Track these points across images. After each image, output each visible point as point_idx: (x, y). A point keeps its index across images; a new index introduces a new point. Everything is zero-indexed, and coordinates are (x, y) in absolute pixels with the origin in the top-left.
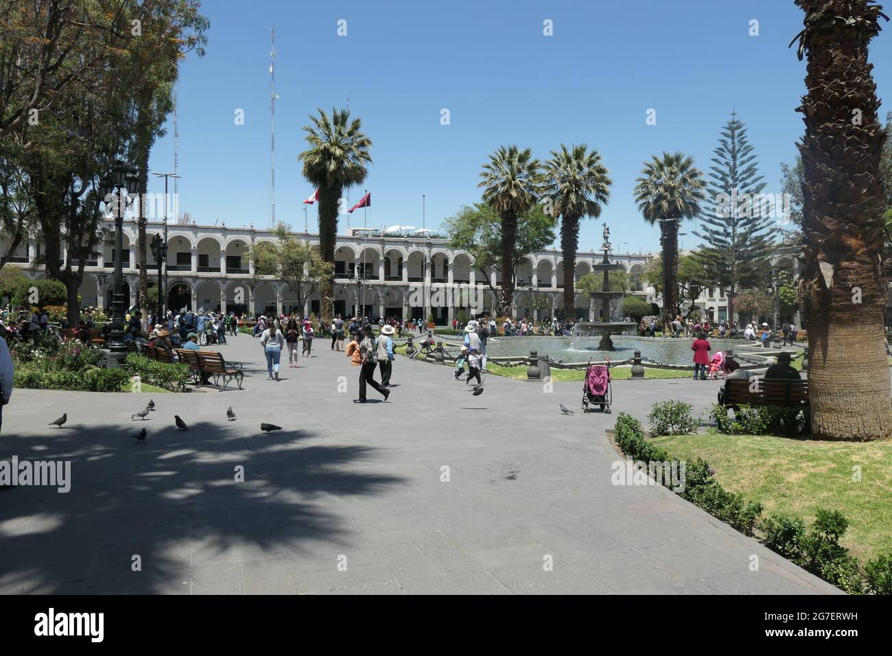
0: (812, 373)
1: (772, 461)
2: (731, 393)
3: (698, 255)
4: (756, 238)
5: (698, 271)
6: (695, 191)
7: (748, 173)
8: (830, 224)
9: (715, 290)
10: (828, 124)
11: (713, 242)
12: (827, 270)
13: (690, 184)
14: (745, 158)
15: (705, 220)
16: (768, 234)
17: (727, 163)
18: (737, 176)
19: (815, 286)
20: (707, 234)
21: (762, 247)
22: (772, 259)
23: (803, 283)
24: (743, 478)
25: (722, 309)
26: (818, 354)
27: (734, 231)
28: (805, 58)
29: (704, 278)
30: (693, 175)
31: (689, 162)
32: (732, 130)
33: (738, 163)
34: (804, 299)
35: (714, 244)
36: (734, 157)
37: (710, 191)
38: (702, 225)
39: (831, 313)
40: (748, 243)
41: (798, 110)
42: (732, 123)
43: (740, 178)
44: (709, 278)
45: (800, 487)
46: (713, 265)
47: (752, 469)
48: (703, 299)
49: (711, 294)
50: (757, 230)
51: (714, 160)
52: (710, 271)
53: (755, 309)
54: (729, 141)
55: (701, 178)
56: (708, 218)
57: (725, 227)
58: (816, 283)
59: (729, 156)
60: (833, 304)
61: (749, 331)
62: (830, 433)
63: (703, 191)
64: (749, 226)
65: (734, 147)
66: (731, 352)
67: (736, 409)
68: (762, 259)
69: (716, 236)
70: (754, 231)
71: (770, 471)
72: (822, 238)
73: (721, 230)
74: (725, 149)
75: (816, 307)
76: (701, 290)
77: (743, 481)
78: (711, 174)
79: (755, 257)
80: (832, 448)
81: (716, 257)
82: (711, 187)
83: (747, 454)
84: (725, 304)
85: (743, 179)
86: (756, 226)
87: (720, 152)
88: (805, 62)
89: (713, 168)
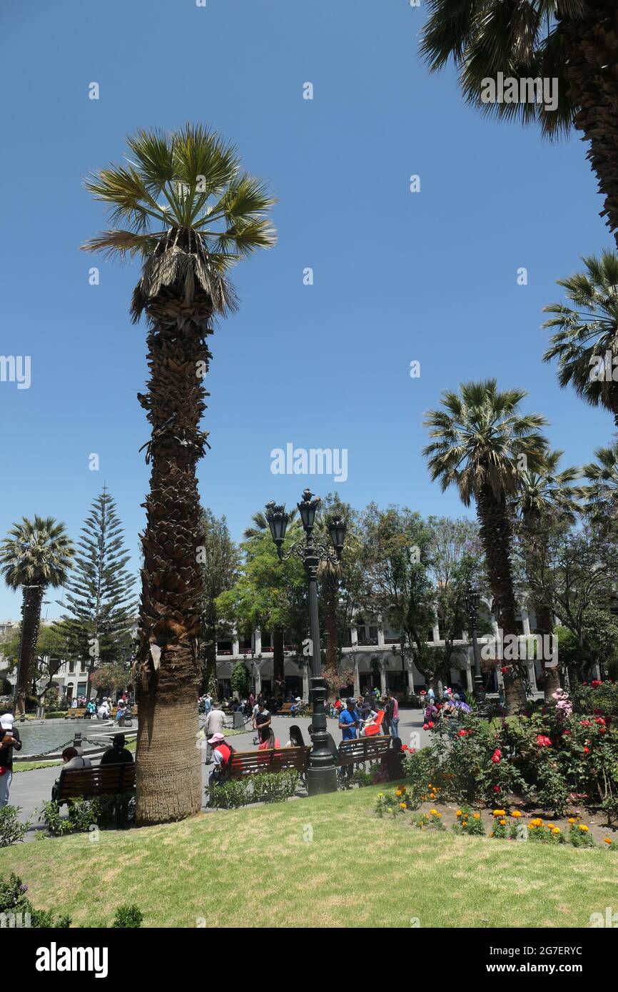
0: (140, 756)
1: (94, 860)
2: (66, 786)
3: (61, 626)
4: (118, 610)
5: (59, 643)
6: (63, 558)
7: (115, 546)
8: (161, 610)
9: (76, 664)
10: (164, 522)
11: (76, 613)
12: (156, 652)
13: (59, 551)
14: (113, 531)
15: (71, 589)
16: (129, 607)
17: (96, 534)
18: (105, 547)
19: (146, 668)
20: (72, 604)
21: (124, 619)
22: (132, 632)
23: (137, 664)
24: (59, 889)
25: (81, 685)
26: (145, 735)
27: (98, 602)
28: (151, 463)
29: (65, 651)
30: (63, 543)
31: (60, 529)
32: (103, 502)
33: (106, 535)
34: (136, 680)
35: (78, 615)
36: (103, 529)
37: (77, 560)
38: (67, 595)
39: (158, 694)
40: (110, 615)
41: (142, 505)
42: (103, 496)
43: (108, 550)
44: (69, 651)
45: (114, 886)
46: (75, 637)
47: (71, 875)
48: (63, 675)
49: (71, 669)
50: (120, 602)
51: (84, 529)
52: (71, 644)
53: (112, 684)
54: (99, 512)
55: (71, 546)
56: (73, 587)
57: (89, 597)
58: (146, 665)
59: (98, 527)
60: (160, 685)
61: (103, 709)
62: (150, 818)
63: (71, 559)
64: (113, 598)
65: (103, 520)
66: (80, 735)
67: (70, 804)
68: (122, 632)
69: (81, 607)
70: (117, 603)
71: (88, 873)
72: (154, 622)
73: (85, 599)
74: (95, 520)
75: (146, 688)
76: (61, 665)
77: (59, 892)
78: (80, 544)
79: (116, 629)
80: (150, 834)
81: (78, 628)
82: (79, 556)
83: (69, 858)
84: (85, 679)
85: (110, 551)
86: (119, 598)
87: (90, 522)
88: (150, 467)
89: (82, 537)
